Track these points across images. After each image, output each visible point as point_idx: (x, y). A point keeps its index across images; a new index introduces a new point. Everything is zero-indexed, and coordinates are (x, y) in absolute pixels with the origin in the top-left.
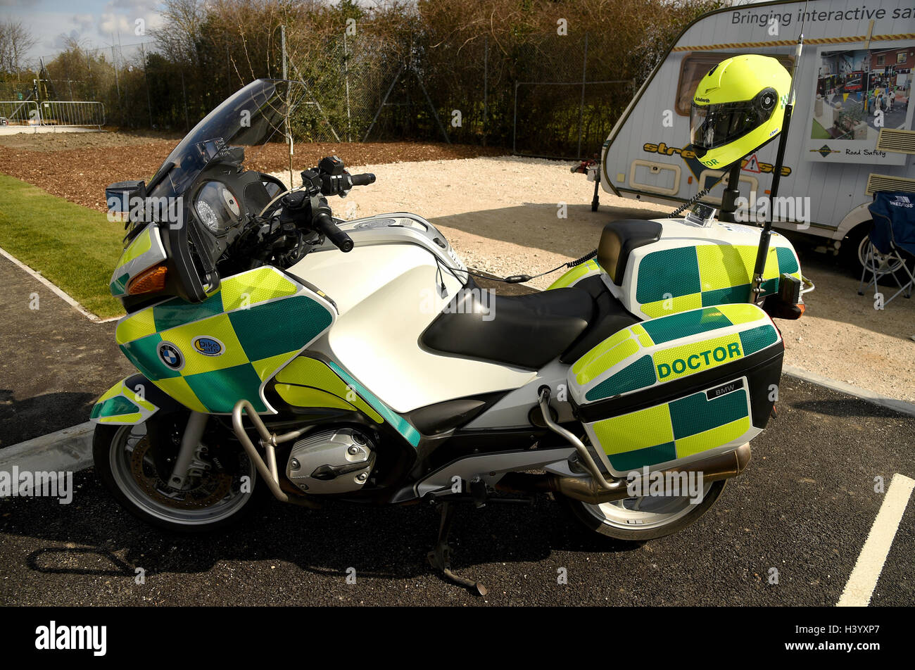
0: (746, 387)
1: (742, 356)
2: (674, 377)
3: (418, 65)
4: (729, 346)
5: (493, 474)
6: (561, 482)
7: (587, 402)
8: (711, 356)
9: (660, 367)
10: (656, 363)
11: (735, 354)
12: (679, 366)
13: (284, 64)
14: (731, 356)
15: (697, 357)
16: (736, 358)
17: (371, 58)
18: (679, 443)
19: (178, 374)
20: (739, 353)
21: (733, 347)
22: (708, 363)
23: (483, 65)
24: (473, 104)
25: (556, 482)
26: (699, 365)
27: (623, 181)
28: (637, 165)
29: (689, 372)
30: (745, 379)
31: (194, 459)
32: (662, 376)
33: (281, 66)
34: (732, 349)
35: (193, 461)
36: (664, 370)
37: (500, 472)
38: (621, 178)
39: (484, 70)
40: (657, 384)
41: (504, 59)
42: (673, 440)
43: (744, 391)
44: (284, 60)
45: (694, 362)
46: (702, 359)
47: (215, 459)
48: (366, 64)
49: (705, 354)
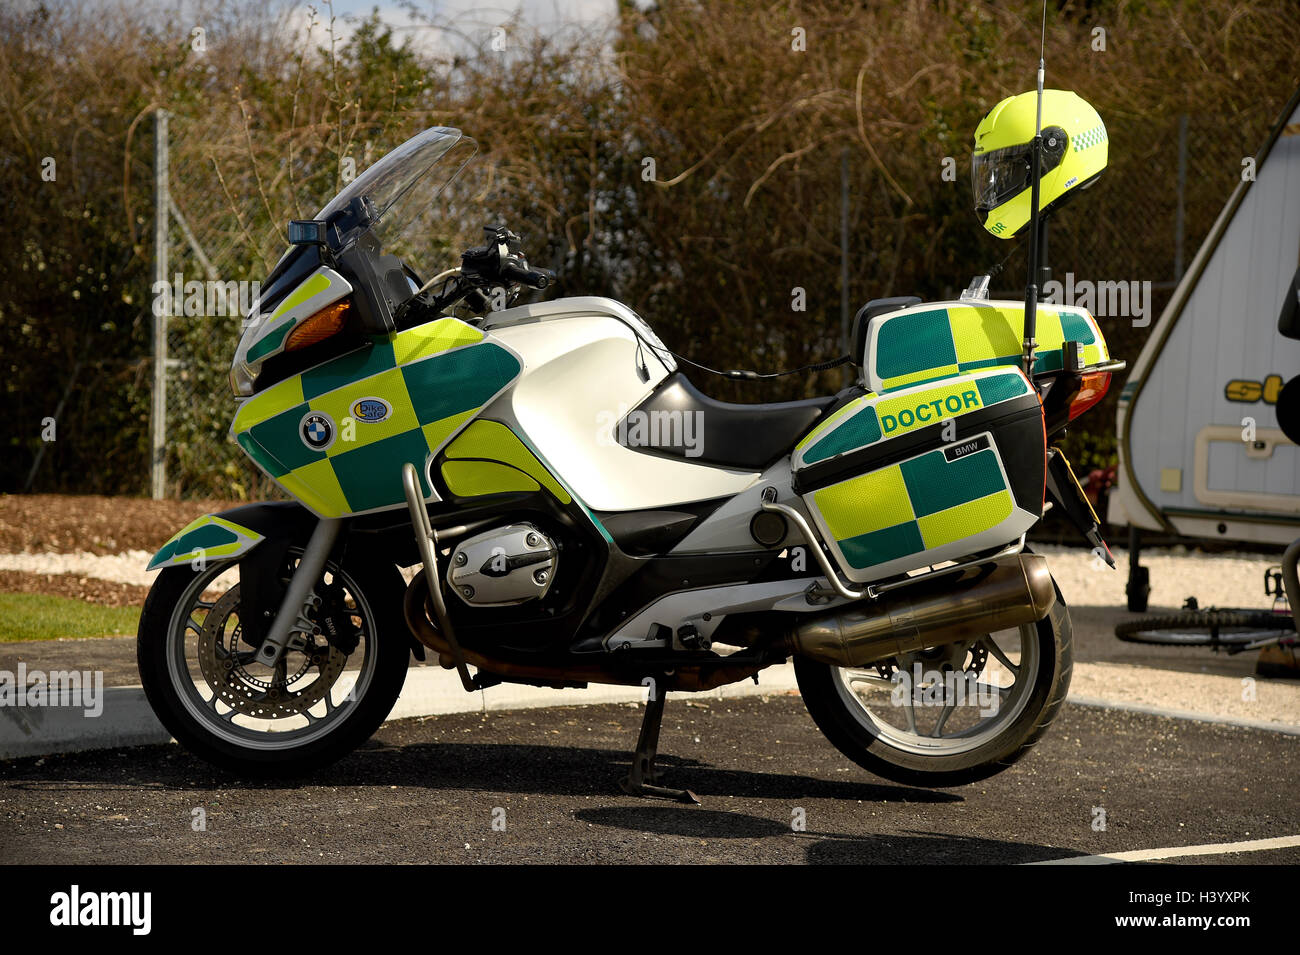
0: (993, 447)
1: (981, 406)
2: (901, 431)
3: (614, 250)
4: (964, 395)
5: (707, 617)
6: (802, 638)
7: (805, 466)
8: (942, 406)
9: (884, 419)
10: (880, 415)
11: (971, 403)
12: (906, 418)
13: (160, 236)
14: (968, 406)
15: (927, 407)
16: (973, 408)
17: (454, 226)
18: (923, 522)
19: (323, 455)
20: (976, 403)
21: (969, 396)
22: (940, 414)
23: (837, 241)
24: (805, 379)
25: (794, 637)
26: (929, 416)
27: (1176, 487)
28: (1211, 441)
29: (918, 425)
30: (989, 435)
31: (301, 616)
32: (888, 430)
33: (150, 240)
34: (968, 397)
35: (299, 619)
36: (890, 423)
37: (717, 613)
38: (1171, 481)
39: (838, 261)
40: (883, 439)
41: (905, 218)
42: (913, 517)
43: (991, 453)
44: (163, 223)
45: (924, 413)
46: (933, 409)
47: (329, 620)
48: (437, 244)
49: (936, 404)
